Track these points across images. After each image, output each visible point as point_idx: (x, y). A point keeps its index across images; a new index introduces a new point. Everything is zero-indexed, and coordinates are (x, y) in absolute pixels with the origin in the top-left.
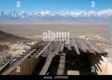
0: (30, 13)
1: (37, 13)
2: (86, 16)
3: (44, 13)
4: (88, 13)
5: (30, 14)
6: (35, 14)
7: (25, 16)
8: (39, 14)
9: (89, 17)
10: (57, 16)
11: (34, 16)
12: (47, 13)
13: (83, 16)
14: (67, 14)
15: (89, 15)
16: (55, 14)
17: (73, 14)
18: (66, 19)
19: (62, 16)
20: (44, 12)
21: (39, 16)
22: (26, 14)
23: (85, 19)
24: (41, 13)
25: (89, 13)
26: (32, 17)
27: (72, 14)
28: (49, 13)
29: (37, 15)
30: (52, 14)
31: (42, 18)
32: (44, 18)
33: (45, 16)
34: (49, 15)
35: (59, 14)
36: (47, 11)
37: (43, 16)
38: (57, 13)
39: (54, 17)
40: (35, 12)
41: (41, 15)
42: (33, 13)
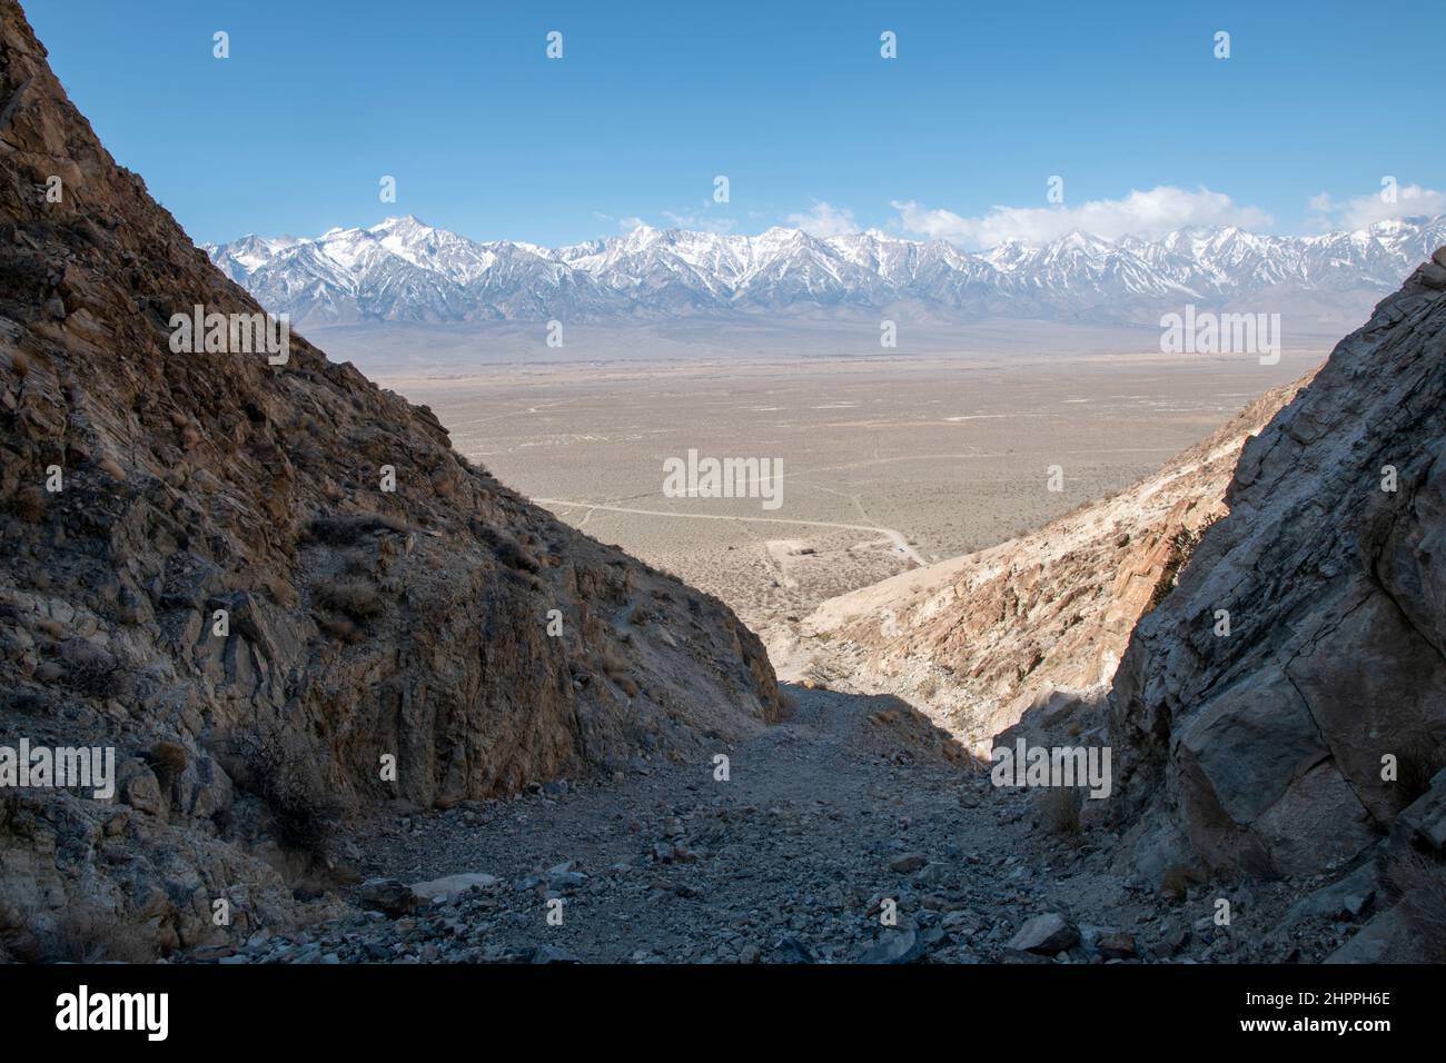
1: (274, 250)
2: (850, 271)
3: (365, 245)
4: (873, 242)
6: (251, 262)
8: (292, 263)
9: (882, 289)
10: (518, 286)
12: (393, 244)
13: (819, 272)
14: (640, 257)
15: (882, 255)
16: (489, 259)
17: (707, 248)
18: (631, 309)
19: (579, 275)
20: (355, 241)
21: (300, 284)
23: (842, 312)
24: (320, 246)
25: (881, 238)
27: (697, 247)
28: (415, 246)
29: (269, 274)
30: (457, 254)
31: (332, 308)
32: (366, 316)
33: (373, 288)
34: (425, 270)
35: (539, 257)
36: (393, 228)
37: (344, 282)
38: (518, 245)
39: (484, 297)
40: (251, 245)
41: (318, 275)
42: (224, 256)
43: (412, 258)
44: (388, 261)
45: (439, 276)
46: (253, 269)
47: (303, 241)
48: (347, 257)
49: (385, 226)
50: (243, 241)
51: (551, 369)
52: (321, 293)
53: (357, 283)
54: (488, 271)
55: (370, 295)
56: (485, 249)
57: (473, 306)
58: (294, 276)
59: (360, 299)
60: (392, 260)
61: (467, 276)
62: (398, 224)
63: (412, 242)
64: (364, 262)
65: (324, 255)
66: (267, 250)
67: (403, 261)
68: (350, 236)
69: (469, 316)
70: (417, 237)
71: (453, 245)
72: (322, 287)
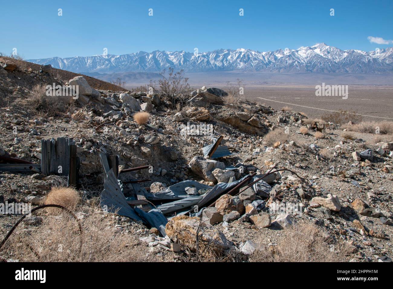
0: (264, 53)
3: (309, 51)
5: (264, 57)
6: (279, 56)
7: (245, 62)
8: (289, 56)
10: (353, 63)
11: (274, 62)
12: (317, 51)
16: (346, 55)
20: (307, 50)
21: (291, 61)
22: (249, 58)
24: (297, 51)
26: (267, 64)
28: (324, 51)
29: (283, 59)
30: (336, 54)
31: (298, 68)
32: (307, 70)
33: (310, 63)
34: (325, 58)
35: (362, 54)
36: (318, 46)
37: (302, 61)
38: (355, 51)
39: (342, 66)
40: (279, 51)
41: (296, 59)
42: (273, 54)
43: (322, 55)
44: (315, 55)
45: (330, 59)
46: (279, 58)
47: (293, 50)
48: (304, 54)
49: (316, 46)
50: (278, 51)
51: (360, 86)
52: (296, 64)
53: (306, 62)
54: (345, 58)
55: (309, 64)
56: (345, 52)
57: (339, 68)
58: (289, 59)
59: (306, 66)
60: (317, 56)
61: (338, 60)
62: (319, 45)
63: (323, 50)
64: (309, 56)
65: (298, 54)
66: (284, 53)
67: (320, 55)
68: (306, 49)
69: (337, 71)
70: (324, 49)
71: (335, 51)
72: (296, 62)
